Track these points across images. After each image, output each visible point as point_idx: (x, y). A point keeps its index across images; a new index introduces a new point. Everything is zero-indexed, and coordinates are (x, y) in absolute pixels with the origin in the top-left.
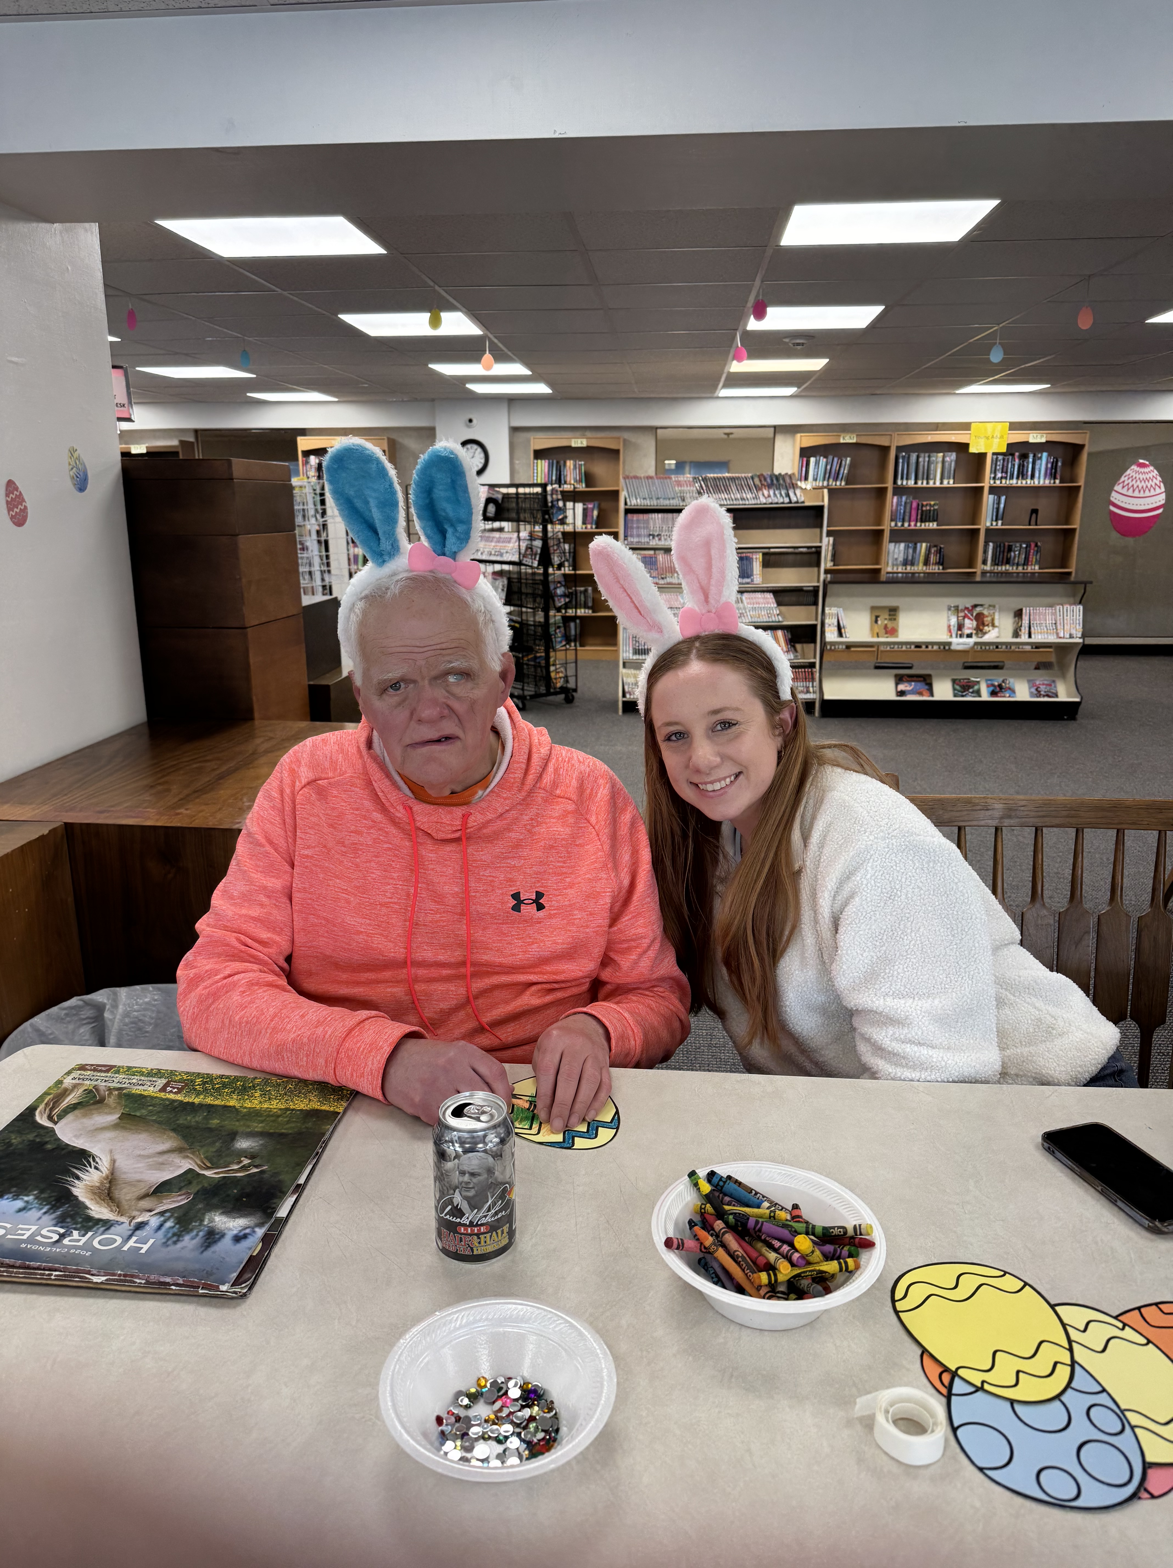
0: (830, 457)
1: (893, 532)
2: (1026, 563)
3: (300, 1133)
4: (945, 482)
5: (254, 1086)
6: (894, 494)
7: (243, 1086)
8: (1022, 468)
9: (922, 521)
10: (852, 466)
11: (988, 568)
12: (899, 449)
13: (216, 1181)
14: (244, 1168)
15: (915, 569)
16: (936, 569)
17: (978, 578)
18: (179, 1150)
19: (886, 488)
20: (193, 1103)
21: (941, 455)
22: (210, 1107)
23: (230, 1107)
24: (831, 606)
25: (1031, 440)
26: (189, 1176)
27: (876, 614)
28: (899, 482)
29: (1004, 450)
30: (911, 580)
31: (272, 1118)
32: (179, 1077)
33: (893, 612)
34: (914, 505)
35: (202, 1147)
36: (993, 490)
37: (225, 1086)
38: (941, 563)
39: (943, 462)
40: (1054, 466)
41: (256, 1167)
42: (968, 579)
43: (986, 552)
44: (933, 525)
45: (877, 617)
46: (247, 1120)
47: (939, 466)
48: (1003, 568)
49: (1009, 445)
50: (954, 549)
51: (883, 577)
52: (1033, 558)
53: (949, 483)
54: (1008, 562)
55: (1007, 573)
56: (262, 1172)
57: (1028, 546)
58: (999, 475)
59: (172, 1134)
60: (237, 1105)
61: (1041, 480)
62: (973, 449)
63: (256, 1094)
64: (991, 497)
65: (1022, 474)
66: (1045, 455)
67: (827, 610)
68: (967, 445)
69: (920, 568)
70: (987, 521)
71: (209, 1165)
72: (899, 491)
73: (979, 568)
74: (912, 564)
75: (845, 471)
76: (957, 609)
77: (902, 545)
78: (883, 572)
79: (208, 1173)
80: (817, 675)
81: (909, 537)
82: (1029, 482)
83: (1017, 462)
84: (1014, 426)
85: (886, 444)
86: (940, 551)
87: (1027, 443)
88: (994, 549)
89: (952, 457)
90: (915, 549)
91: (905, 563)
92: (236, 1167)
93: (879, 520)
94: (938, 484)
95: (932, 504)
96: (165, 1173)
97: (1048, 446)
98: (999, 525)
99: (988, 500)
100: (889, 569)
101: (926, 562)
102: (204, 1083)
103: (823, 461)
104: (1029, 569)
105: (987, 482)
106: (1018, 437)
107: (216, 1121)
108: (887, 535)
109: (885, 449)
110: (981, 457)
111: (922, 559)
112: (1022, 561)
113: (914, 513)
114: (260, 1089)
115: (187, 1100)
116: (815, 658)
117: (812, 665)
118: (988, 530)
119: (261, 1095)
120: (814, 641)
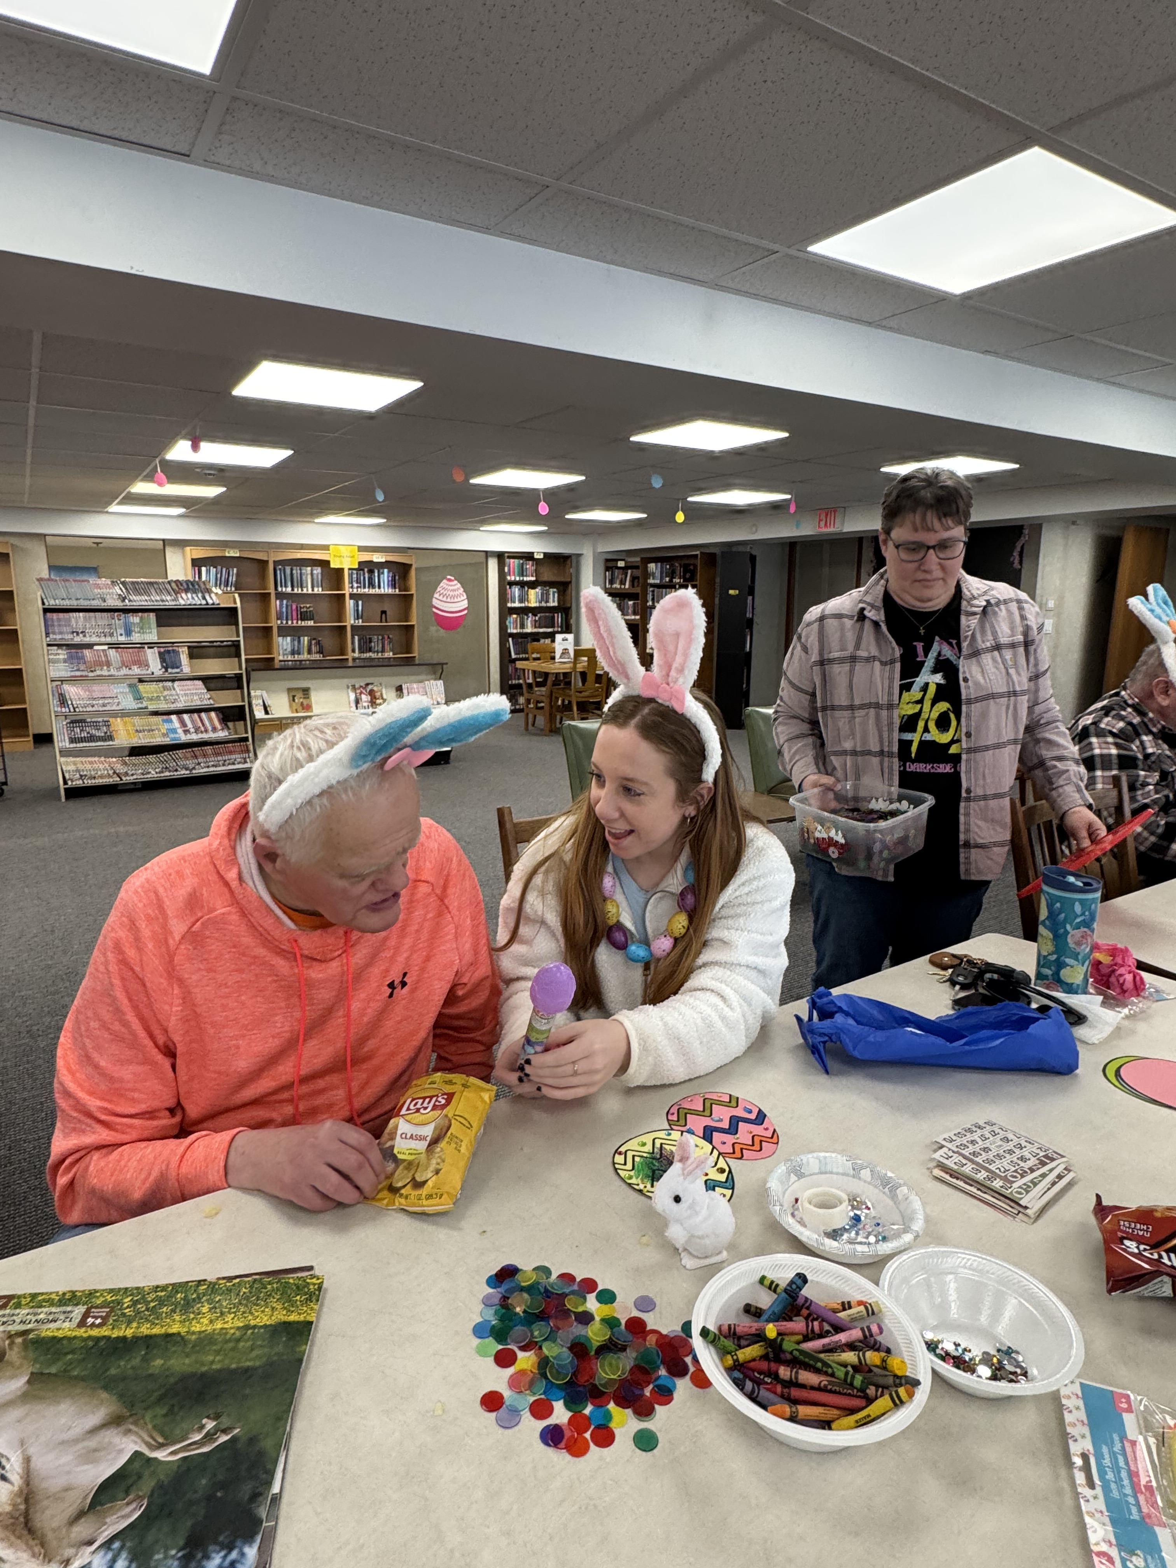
0: (219, 568)
1: (280, 628)
2: (383, 651)
3: (271, 1364)
4: (316, 589)
5: (199, 1298)
6: (277, 598)
7: (185, 1299)
8: (371, 580)
9: (302, 620)
10: (238, 575)
11: (356, 655)
12: (276, 563)
13: (175, 1468)
14: (209, 1437)
15: (301, 657)
16: (318, 657)
17: (350, 664)
18: (115, 1421)
19: (269, 594)
20: (124, 1338)
21: (309, 569)
22: (148, 1340)
23: (173, 1334)
24: (256, 689)
25: (375, 560)
26: (136, 1465)
27: (292, 693)
28: (280, 589)
29: (356, 566)
30: (299, 666)
31: (231, 1345)
32: (102, 1299)
33: (306, 691)
34: (294, 607)
35: (146, 1409)
36: (352, 596)
37: (161, 1302)
38: (320, 652)
39: (312, 574)
40: (394, 579)
41: (225, 1431)
42: (341, 664)
43: (352, 643)
44: (311, 623)
45: (294, 697)
46: (198, 1352)
47: (309, 577)
48: (368, 655)
49: (360, 563)
50: (328, 642)
51: (277, 664)
52: (387, 647)
53: (318, 590)
54: (370, 650)
55: (370, 659)
56: (234, 1440)
57: (383, 638)
58: (355, 585)
59: (104, 1395)
60: (183, 1330)
61: (385, 590)
62: (332, 566)
63: (205, 1309)
64: (352, 602)
65: (371, 585)
66: (386, 571)
67: (253, 693)
68: (328, 562)
69: (305, 656)
70: (350, 620)
71: (161, 1440)
72: (280, 596)
73: (350, 655)
74: (299, 654)
75: (233, 579)
76: (354, 688)
77: (289, 639)
78: (276, 661)
79: (161, 1455)
80: (251, 748)
81: (295, 632)
82: (376, 591)
83: (367, 575)
84: (361, 549)
85: (265, 558)
86: (318, 643)
87: (371, 562)
88: (359, 641)
89: (318, 571)
90: (299, 642)
91: (293, 653)
92: (197, 1437)
93: (266, 618)
94: (310, 591)
95: (307, 606)
96: (101, 1467)
97: (387, 564)
98: (360, 622)
99: (350, 604)
100: (281, 658)
101: (310, 652)
102: (135, 1303)
103: (213, 570)
104: (386, 655)
105: (347, 591)
106: (366, 557)
107: (159, 1362)
108: (275, 631)
109: (264, 563)
110: (340, 571)
111: (306, 649)
112: (380, 649)
113: (294, 613)
114: (207, 1300)
115: (115, 1334)
116: (246, 732)
117: (246, 739)
118: (352, 626)
119: (210, 1309)
120: (245, 720)
